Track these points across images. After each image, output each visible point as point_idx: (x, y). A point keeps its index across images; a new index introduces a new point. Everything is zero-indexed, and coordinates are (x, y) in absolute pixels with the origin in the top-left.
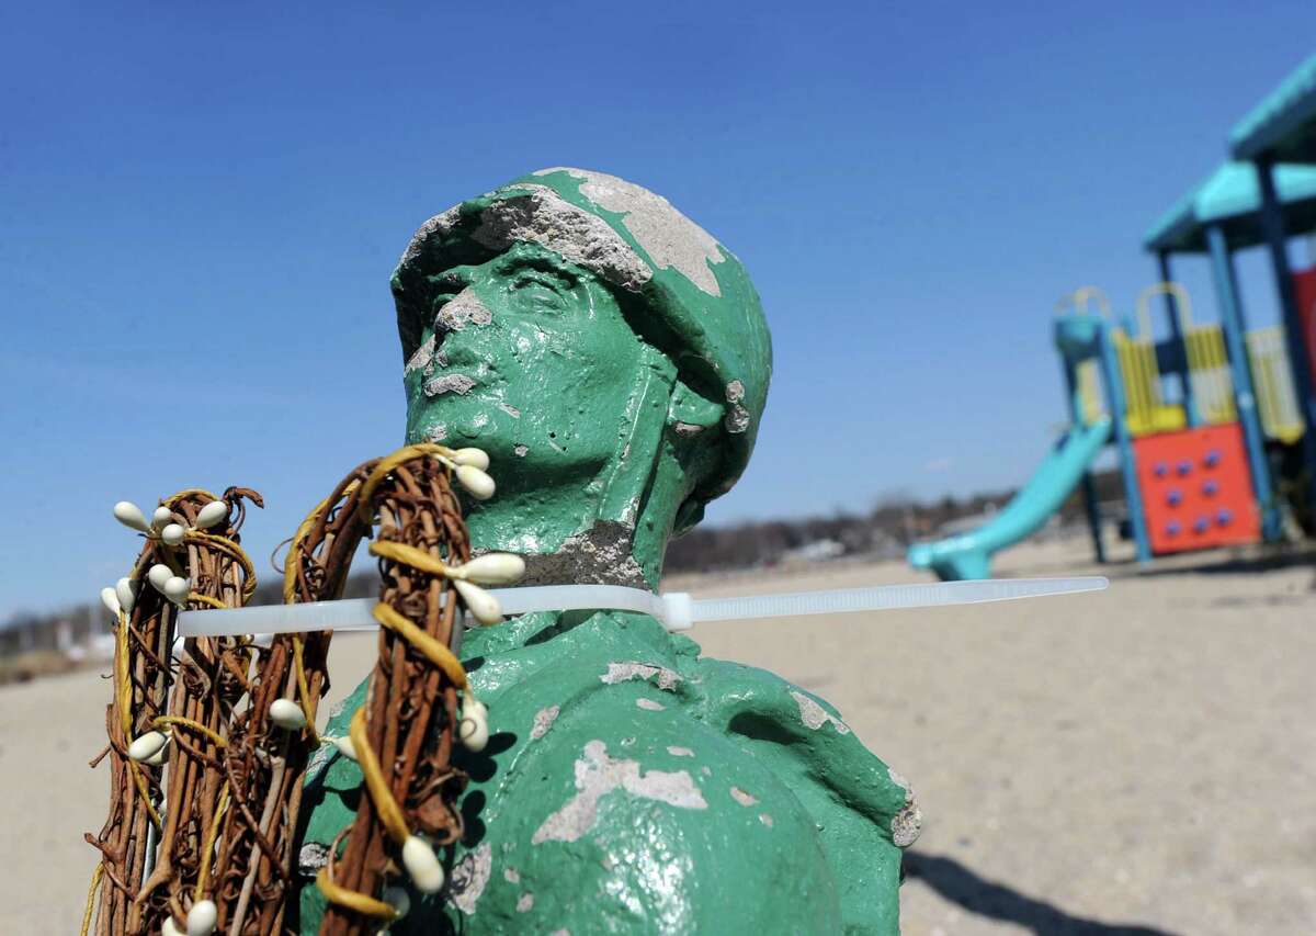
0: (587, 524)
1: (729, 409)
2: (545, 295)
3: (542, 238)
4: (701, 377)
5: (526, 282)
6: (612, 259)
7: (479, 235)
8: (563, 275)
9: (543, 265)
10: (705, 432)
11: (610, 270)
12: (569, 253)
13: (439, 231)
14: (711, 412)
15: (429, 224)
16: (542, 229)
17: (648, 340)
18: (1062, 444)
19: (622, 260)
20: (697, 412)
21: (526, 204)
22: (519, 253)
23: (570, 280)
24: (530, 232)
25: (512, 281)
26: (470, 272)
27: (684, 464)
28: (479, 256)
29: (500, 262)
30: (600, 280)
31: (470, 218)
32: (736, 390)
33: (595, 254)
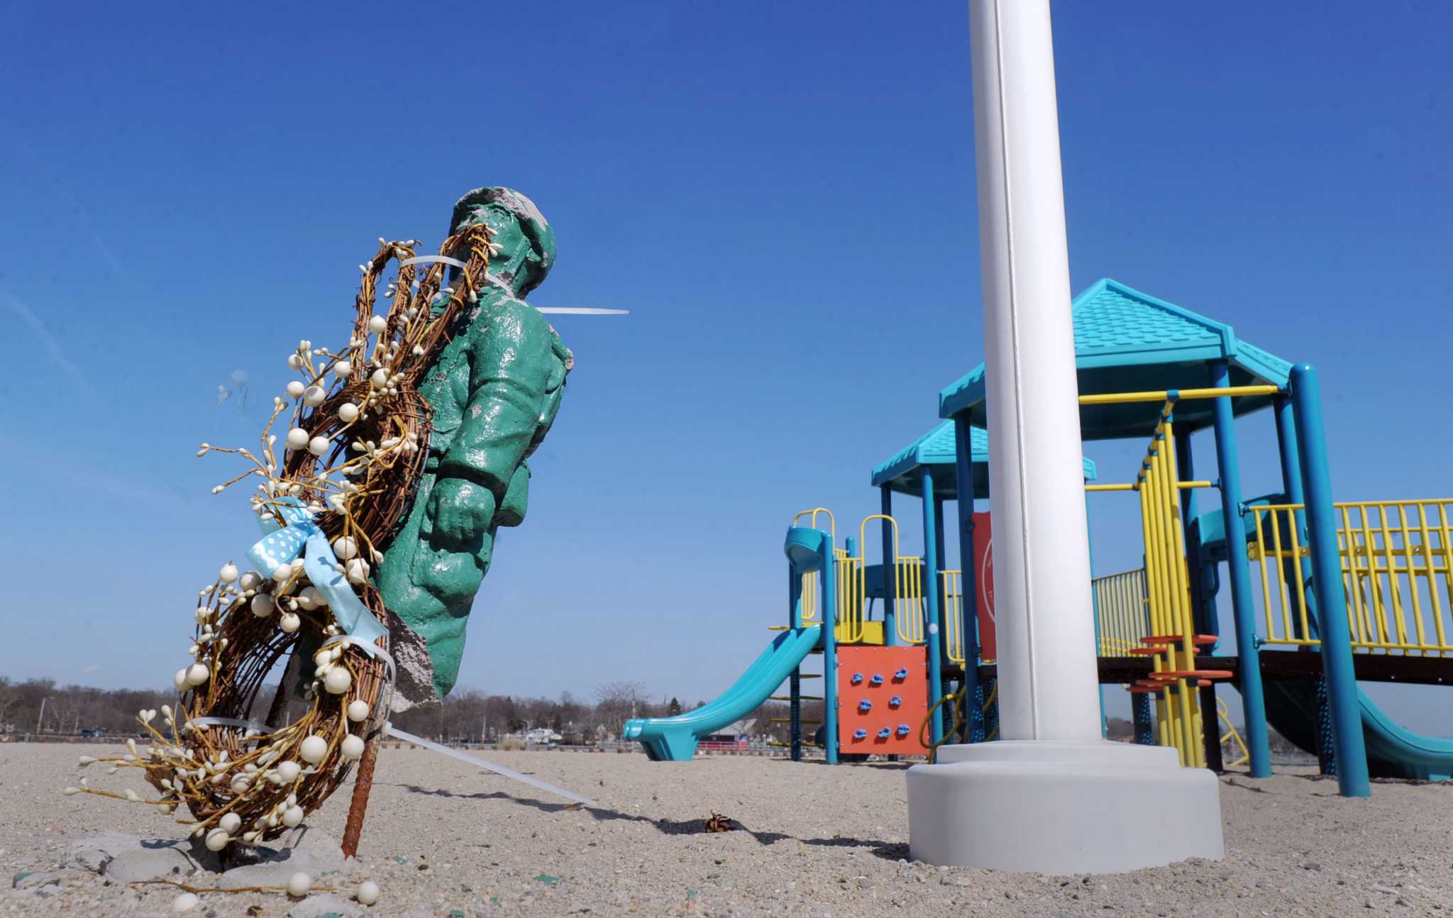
0: (502, 272)
1: (542, 259)
2: (501, 215)
3: (503, 201)
4: (538, 249)
5: (496, 211)
6: (520, 211)
7: (486, 197)
8: (507, 212)
9: (502, 208)
10: (536, 262)
11: (519, 214)
12: (509, 207)
13: (475, 194)
14: (538, 259)
15: (472, 191)
16: (503, 199)
17: (525, 234)
18: (778, 642)
19: (522, 211)
20: (534, 257)
21: (501, 191)
22: (496, 203)
23: (508, 214)
24: (500, 199)
25: (492, 211)
26: (482, 206)
27: (528, 271)
28: (484, 202)
29: (491, 205)
30: (516, 216)
31: (485, 192)
32: (545, 255)
33: (516, 208)
